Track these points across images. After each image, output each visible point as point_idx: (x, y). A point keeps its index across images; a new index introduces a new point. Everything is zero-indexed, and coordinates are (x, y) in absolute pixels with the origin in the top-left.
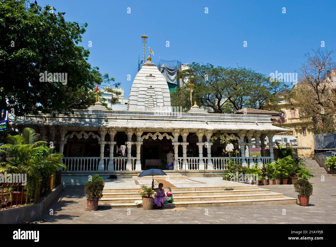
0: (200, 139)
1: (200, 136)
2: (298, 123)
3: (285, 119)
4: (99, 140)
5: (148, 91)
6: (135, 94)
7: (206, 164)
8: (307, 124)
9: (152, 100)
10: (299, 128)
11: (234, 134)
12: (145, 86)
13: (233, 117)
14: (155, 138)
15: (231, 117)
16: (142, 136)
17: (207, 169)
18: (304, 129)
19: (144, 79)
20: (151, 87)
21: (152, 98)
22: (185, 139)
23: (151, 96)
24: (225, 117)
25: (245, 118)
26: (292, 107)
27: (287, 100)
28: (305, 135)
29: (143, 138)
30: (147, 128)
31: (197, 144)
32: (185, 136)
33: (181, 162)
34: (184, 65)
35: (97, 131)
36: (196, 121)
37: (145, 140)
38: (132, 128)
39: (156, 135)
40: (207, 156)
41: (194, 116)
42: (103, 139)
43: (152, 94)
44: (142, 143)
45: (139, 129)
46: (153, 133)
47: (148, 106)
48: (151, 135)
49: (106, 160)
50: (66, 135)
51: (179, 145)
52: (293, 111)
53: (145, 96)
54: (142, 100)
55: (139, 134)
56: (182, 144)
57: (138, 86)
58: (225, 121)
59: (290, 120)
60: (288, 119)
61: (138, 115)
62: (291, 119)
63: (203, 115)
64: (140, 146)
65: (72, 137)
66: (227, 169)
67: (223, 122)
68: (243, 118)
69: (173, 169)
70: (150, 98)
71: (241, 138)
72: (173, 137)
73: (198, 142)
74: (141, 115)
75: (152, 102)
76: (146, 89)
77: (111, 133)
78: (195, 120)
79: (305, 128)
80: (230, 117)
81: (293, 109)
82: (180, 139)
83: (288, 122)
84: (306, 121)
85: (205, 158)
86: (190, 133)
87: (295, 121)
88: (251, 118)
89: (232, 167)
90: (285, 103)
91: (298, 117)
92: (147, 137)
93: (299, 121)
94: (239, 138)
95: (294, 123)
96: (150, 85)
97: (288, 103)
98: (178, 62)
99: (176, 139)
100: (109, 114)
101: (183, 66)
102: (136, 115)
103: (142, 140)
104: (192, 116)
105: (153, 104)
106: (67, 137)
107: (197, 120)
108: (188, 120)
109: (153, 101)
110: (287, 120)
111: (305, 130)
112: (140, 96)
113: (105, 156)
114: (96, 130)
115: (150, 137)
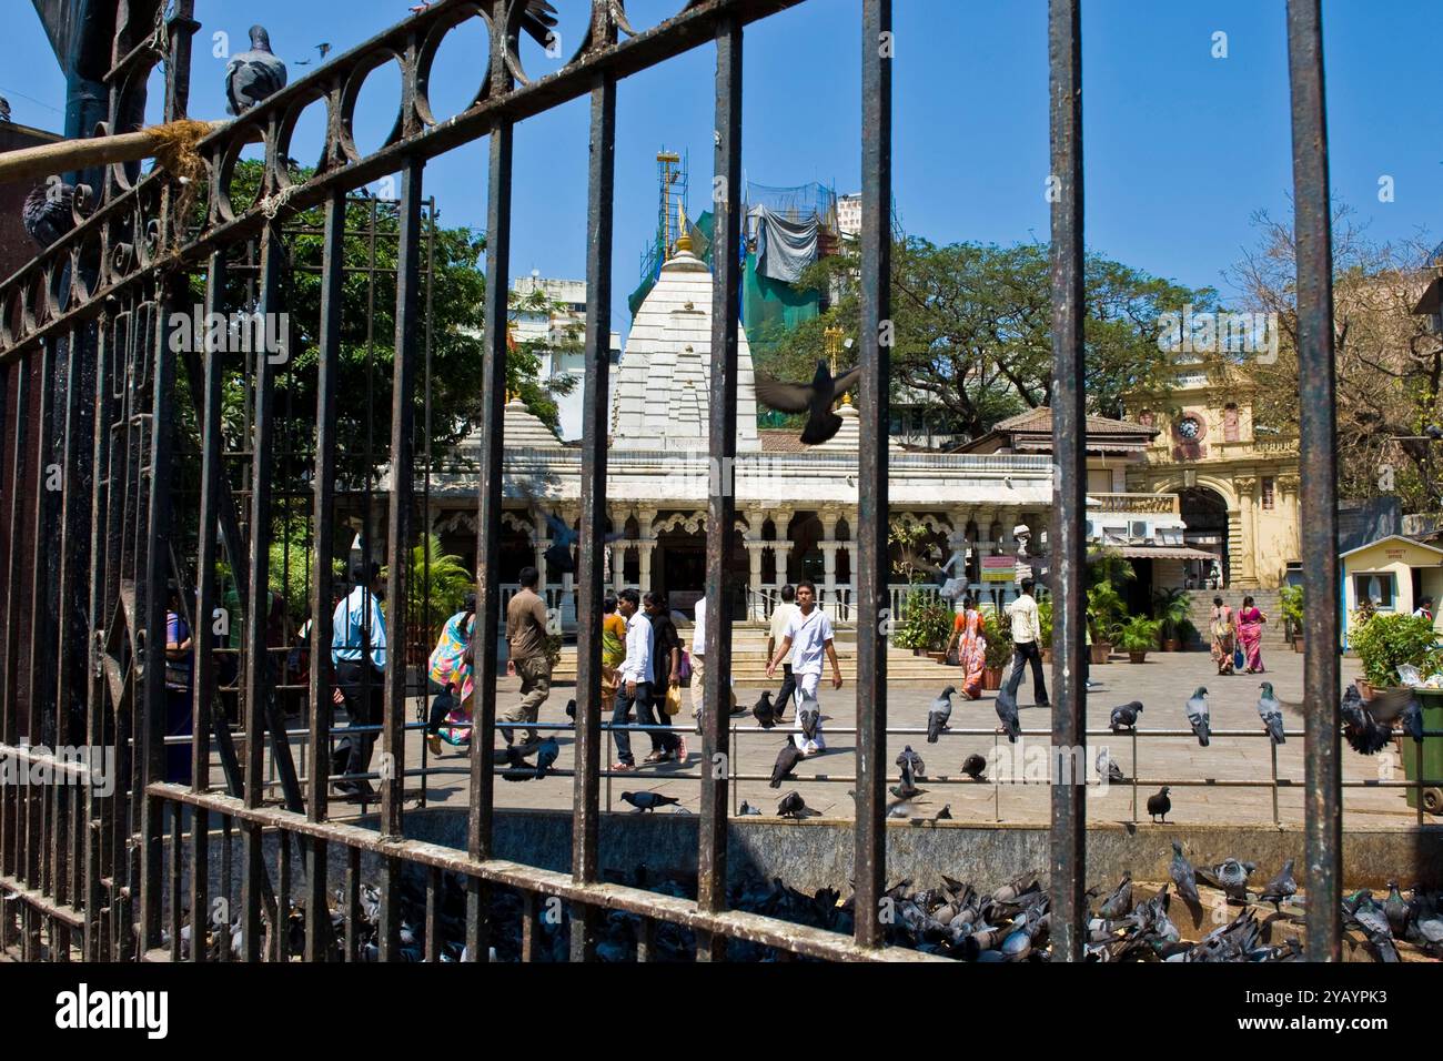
0: (829, 531)
1: (829, 521)
2: (1243, 461)
3: (1201, 444)
4: (531, 534)
5: (680, 367)
6: (636, 375)
7: (843, 605)
8: (1277, 464)
9: (694, 398)
10: (1247, 479)
11: (933, 514)
12: (668, 347)
13: (932, 464)
14: (692, 528)
15: (928, 464)
16: (654, 523)
17: (846, 617)
18: (1267, 484)
19: (667, 321)
20: (691, 350)
21: (693, 391)
22: (782, 531)
23: (690, 382)
24: (907, 464)
25: (972, 465)
26: (1230, 400)
27: (1214, 374)
28: (1268, 505)
29: (658, 527)
30: (666, 500)
31: (820, 545)
32: (782, 521)
33: (769, 597)
34: (852, 199)
35: (525, 511)
36: (818, 476)
37: (662, 532)
38: (626, 502)
39: (695, 519)
40: (847, 581)
41: (810, 462)
42: (543, 532)
43: (693, 377)
44: (655, 544)
45: (643, 503)
46: (688, 514)
47: (682, 418)
48: (682, 521)
49: (554, 592)
50: (437, 522)
51: (764, 550)
52: (1231, 415)
53: (669, 383)
54: (659, 396)
55: (647, 517)
56: (772, 544)
57: (646, 346)
58: (906, 474)
59: (1218, 450)
60: (1213, 445)
61: (642, 460)
62: (1223, 446)
63: (838, 459)
64: (650, 552)
65: (453, 526)
66: (901, 619)
67: (903, 478)
68: (966, 465)
69: (745, 618)
70: (685, 391)
71: (955, 526)
72: (747, 524)
73: (822, 539)
74: (651, 460)
75: (695, 404)
76: (672, 359)
77: (565, 516)
78: (815, 473)
79: (1271, 478)
80: (924, 464)
81: (1231, 407)
82: (769, 531)
83: (1211, 456)
84: (1276, 452)
85: (843, 588)
86: (796, 513)
87: (1235, 454)
88: (993, 465)
89: (914, 614)
90: (1206, 384)
91: (1247, 440)
92: (669, 526)
93: (1249, 454)
94: (951, 526)
95: (1230, 462)
96: (687, 345)
97: (1213, 386)
98: (821, 190)
99: (756, 530)
100: (558, 459)
101: (846, 203)
102: (637, 460)
103: (656, 536)
104: (805, 462)
105: (696, 411)
106: (441, 527)
107: (821, 473)
108: (793, 473)
109: (698, 400)
110: (1209, 447)
111: (1271, 488)
112: (653, 383)
113: (549, 581)
114: (524, 506)
115: (677, 525)
